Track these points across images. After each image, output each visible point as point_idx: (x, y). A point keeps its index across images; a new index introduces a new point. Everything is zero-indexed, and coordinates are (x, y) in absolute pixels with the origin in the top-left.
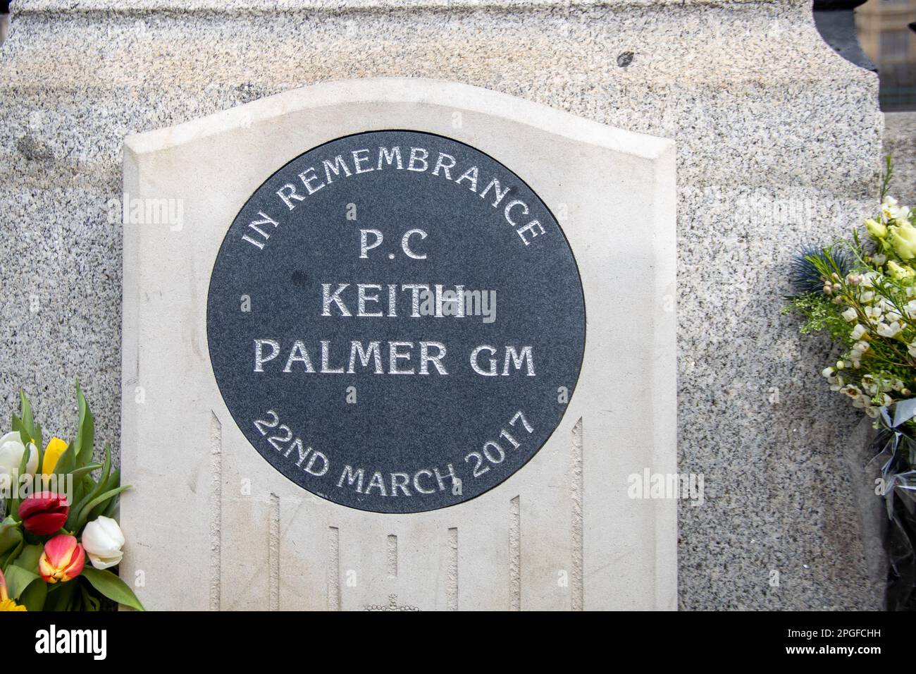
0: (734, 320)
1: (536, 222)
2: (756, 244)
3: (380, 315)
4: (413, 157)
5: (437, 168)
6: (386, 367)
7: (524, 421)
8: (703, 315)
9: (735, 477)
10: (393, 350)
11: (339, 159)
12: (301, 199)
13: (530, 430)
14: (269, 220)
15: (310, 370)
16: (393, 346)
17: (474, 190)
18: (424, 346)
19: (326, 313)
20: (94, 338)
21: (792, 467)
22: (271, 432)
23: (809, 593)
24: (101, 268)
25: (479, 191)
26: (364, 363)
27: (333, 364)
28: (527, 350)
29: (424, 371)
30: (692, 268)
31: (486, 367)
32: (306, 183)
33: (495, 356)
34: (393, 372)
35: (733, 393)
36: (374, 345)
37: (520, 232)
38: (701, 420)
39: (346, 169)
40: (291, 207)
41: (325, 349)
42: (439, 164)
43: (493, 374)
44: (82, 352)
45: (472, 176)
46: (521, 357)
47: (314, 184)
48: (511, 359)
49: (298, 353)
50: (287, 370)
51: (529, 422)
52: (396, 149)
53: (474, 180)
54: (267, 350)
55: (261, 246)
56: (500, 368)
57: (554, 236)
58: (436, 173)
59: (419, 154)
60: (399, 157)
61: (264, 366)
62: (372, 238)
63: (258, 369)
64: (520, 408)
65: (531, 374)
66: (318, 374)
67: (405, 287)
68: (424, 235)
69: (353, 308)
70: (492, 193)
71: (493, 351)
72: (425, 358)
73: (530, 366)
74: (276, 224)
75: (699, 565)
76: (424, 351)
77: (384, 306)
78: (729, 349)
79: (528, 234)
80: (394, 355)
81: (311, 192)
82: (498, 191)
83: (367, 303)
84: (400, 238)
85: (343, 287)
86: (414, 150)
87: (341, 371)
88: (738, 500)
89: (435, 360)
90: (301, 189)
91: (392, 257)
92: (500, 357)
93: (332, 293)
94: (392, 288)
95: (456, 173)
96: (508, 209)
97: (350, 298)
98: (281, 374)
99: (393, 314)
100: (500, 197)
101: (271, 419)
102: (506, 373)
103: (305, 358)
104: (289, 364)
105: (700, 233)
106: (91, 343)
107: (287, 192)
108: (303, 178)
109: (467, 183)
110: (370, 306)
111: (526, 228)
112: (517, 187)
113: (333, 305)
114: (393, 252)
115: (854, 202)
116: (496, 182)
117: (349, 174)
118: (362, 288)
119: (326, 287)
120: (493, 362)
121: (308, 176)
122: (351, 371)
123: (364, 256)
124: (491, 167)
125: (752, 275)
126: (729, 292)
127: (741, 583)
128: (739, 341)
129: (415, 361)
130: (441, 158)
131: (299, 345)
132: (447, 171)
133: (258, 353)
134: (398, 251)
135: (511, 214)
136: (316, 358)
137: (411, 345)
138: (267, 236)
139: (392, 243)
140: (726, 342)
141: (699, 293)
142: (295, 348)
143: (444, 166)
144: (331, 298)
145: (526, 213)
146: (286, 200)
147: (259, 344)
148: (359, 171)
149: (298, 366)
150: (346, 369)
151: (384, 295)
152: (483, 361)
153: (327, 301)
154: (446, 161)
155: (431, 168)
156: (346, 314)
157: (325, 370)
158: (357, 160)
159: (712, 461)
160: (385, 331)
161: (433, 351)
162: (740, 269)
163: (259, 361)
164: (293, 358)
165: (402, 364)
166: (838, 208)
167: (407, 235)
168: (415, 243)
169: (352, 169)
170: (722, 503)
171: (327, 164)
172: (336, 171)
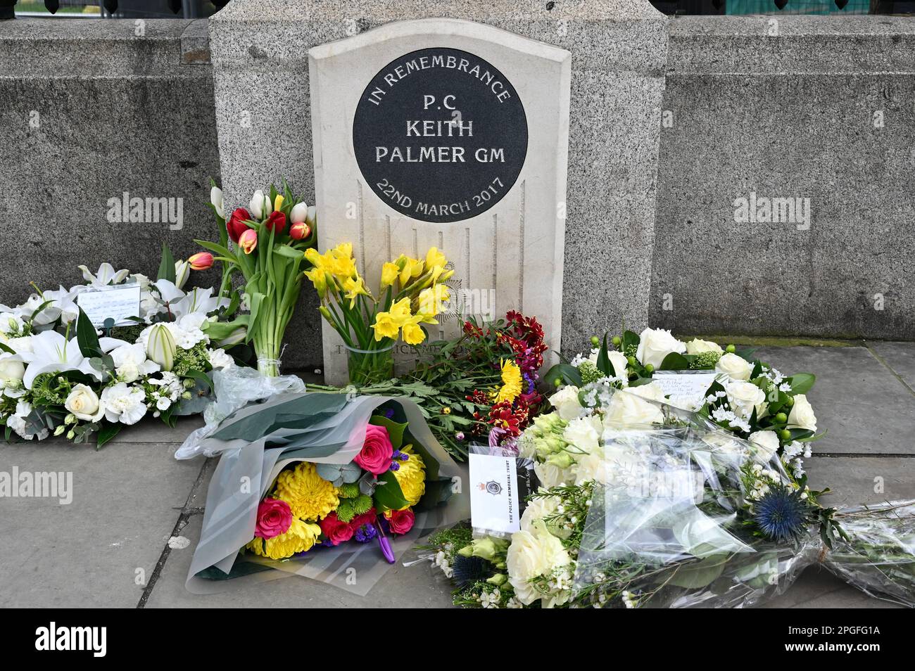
0: (596, 134)
1: (506, 92)
2: (607, 98)
3: (434, 135)
4: (449, 61)
5: (460, 66)
6: (437, 158)
7: (499, 182)
8: (581, 132)
9: (592, 204)
10: (440, 151)
11: (413, 62)
12: (396, 81)
13: (502, 186)
14: (381, 91)
15: (402, 160)
16: (440, 149)
17: (477, 76)
18: (454, 149)
19: (409, 135)
20: (293, 145)
21: (618, 199)
22: (385, 188)
23: (621, 253)
24: (294, 112)
25: (480, 76)
26: (427, 157)
27: (412, 158)
28: (501, 150)
29: (454, 160)
30: (577, 110)
31: (483, 159)
32: (398, 73)
33: (486, 154)
34: (440, 161)
35: (594, 167)
36: (431, 149)
37: (498, 97)
38: (578, 179)
39: (417, 67)
40: (391, 85)
41: (409, 151)
42: (461, 65)
43: (486, 161)
44: (288, 152)
45: (476, 70)
46: (498, 154)
47: (402, 74)
48: (494, 155)
49: (396, 153)
50: (391, 161)
51: (502, 182)
52: (441, 57)
53: (477, 72)
54: (382, 152)
55: (378, 104)
56: (489, 159)
57: (514, 99)
58: (459, 69)
59: (452, 59)
60: (442, 61)
61: (381, 159)
62: (430, 100)
63: (378, 160)
64: (498, 176)
65: (503, 161)
66: (405, 162)
67: (445, 122)
68: (454, 98)
69: (422, 132)
70: (486, 78)
71: (486, 151)
72: (454, 155)
73: (502, 157)
74: (384, 93)
75: (575, 242)
76: (454, 151)
77: (435, 131)
78: (593, 147)
79: (502, 97)
80: (440, 153)
81: (401, 78)
82: (489, 77)
83: (428, 129)
84: (443, 99)
85: (416, 122)
86: (449, 57)
87: (416, 161)
88: (593, 214)
89: (459, 155)
90: (396, 76)
91: (439, 108)
92: (489, 153)
93: (411, 125)
94: (439, 123)
95: (469, 69)
96: (493, 86)
97: (420, 127)
98: (389, 163)
99: (440, 135)
100: (489, 80)
101: (384, 183)
102: (491, 161)
103: (399, 155)
104: (392, 158)
105: (582, 93)
106: (292, 148)
107: (389, 78)
108: (397, 71)
109: (474, 73)
110: (429, 131)
111: (501, 95)
112: (498, 75)
113: (412, 131)
114: (440, 106)
115: (654, 79)
116: (488, 73)
117: (418, 69)
118: (425, 123)
119: (409, 122)
120: (486, 156)
121: (399, 70)
122: (421, 161)
123: (426, 108)
124: (485, 66)
125: (605, 113)
126: (594, 121)
127: (592, 249)
128: (598, 143)
129: (450, 156)
130: (462, 62)
131: (396, 149)
132: (465, 68)
133: (378, 153)
134: (442, 105)
135: (494, 88)
136: (405, 155)
137: (448, 148)
138: (380, 99)
139: (439, 102)
140: (592, 144)
141: (581, 121)
142: (395, 151)
143: (463, 65)
144: (411, 127)
145: (501, 87)
146: (389, 82)
147: (378, 149)
148: (423, 68)
149: (397, 159)
150: (419, 160)
151: (436, 126)
152: (481, 156)
153: (409, 129)
154: (465, 63)
155: (457, 66)
156: (418, 135)
157: (409, 160)
158: (422, 62)
159: (583, 197)
160: (436, 143)
161: (458, 151)
162: (600, 110)
163: (378, 157)
164: (394, 155)
165: (444, 157)
166: (646, 81)
167: (446, 98)
168: (450, 101)
169: (420, 67)
170: (586, 215)
171: (408, 64)
172: (412, 68)
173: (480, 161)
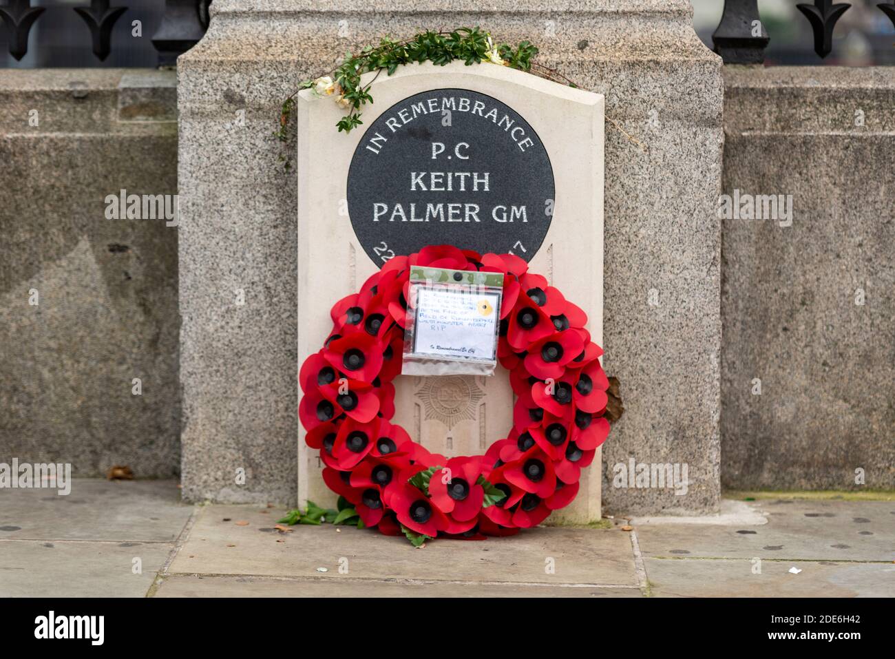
0: (641, 196)
1: (528, 139)
2: (654, 152)
3: (443, 189)
4: (461, 103)
5: (475, 110)
6: (446, 217)
7: (522, 247)
8: (624, 192)
9: (640, 283)
10: (450, 209)
11: (420, 104)
12: (400, 126)
13: (524, 251)
14: (382, 138)
15: (404, 219)
16: (450, 206)
17: (494, 121)
18: (467, 206)
19: (413, 188)
20: (270, 208)
21: (672, 276)
22: (383, 254)
23: (679, 346)
24: (274, 167)
25: (498, 122)
26: (435, 215)
27: (417, 216)
28: (523, 208)
29: (467, 220)
30: (618, 166)
31: (501, 218)
32: (402, 117)
33: (506, 212)
34: (450, 220)
35: (640, 236)
36: (440, 206)
37: (519, 145)
38: (622, 252)
39: (424, 110)
40: (394, 130)
41: (413, 209)
42: (476, 107)
43: (505, 221)
44: (263, 216)
45: (494, 114)
46: (520, 212)
47: (406, 118)
48: (515, 213)
49: (398, 211)
50: (392, 220)
51: (524, 246)
52: (452, 99)
53: (495, 116)
54: (381, 209)
55: (377, 152)
56: (508, 217)
57: (539, 147)
58: (474, 112)
59: (465, 102)
60: (453, 104)
61: (379, 217)
62: (438, 148)
63: (376, 219)
64: (519, 239)
65: (525, 221)
66: (409, 222)
67: (457, 174)
68: (467, 146)
69: (428, 186)
70: (504, 124)
71: (505, 208)
72: (467, 212)
73: (525, 217)
74: (385, 140)
75: (620, 333)
76: (467, 209)
77: (445, 184)
78: (639, 212)
79: (524, 145)
80: (451, 211)
81: (405, 122)
82: (508, 122)
83: (436, 182)
84: (454, 147)
85: (423, 174)
86: (462, 100)
87: (421, 220)
88: (642, 296)
89: (473, 214)
90: (399, 121)
91: (450, 158)
92: (509, 212)
93: (416, 178)
94: (450, 175)
95: (485, 112)
96: (513, 132)
97: (426, 180)
98: (388, 222)
99: (450, 189)
100: (509, 125)
101: (383, 246)
102: (511, 220)
103: (402, 213)
104: (393, 217)
105: (622, 146)
106: (268, 211)
107: (392, 122)
108: (401, 115)
109: (491, 118)
110: (437, 185)
111: (523, 142)
113: (417, 184)
114: (450, 155)
115: (708, 129)
116: (507, 117)
117: (426, 113)
118: (433, 175)
119: (413, 174)
120: (505, 215)
121: (403, 113)
122: (427, 220)
123: (434, 158)
124: (504, 109)
125: (651, 169)
126: (638, 180)
127: (643, 341)
128: (644, 207)
129: (462, 215)
130: (476, 104)
131: (399, 206)
132: (480, 111)
133: (376, 211)
134: (453, 155)
135: (515, 134)
136: (408, 213)
137: (460, 206)
138: (380, 147)
139: (450, 150)
140: (637, 207)
141: (622, 180)
142: (396, 208)
143: (479, 108)
144: (416, 180)
145: (523, 134)
146: (391, 127)
147: (376, 206)
148: (432, 111)
149: (398, 218)
150: (425, 219)
151: (445, 179)
152: (500, 215)
153: (414, 183)
154: (480, 106)
155: (471, 109)
156: (425, 189)
157: (413, 220)
158: (430, 105)
159: (628, 274)
160: (446, 198)
161: (472, 209)
162: (645, 166)
163: (376, 215)
164: (395, 213)
165: (455, 216)
166: (699, 132)
167: (458, 146)
168: (462, 150)
169: (428, 109)
170: (633, 298)
171: (414, 106)
172: (419, 111)
173: (499, 220)
